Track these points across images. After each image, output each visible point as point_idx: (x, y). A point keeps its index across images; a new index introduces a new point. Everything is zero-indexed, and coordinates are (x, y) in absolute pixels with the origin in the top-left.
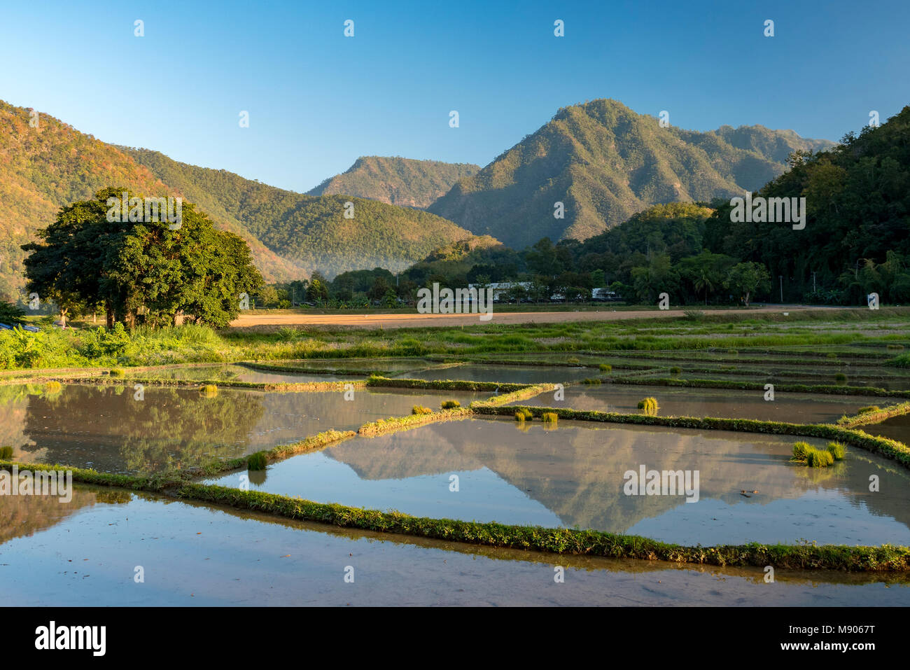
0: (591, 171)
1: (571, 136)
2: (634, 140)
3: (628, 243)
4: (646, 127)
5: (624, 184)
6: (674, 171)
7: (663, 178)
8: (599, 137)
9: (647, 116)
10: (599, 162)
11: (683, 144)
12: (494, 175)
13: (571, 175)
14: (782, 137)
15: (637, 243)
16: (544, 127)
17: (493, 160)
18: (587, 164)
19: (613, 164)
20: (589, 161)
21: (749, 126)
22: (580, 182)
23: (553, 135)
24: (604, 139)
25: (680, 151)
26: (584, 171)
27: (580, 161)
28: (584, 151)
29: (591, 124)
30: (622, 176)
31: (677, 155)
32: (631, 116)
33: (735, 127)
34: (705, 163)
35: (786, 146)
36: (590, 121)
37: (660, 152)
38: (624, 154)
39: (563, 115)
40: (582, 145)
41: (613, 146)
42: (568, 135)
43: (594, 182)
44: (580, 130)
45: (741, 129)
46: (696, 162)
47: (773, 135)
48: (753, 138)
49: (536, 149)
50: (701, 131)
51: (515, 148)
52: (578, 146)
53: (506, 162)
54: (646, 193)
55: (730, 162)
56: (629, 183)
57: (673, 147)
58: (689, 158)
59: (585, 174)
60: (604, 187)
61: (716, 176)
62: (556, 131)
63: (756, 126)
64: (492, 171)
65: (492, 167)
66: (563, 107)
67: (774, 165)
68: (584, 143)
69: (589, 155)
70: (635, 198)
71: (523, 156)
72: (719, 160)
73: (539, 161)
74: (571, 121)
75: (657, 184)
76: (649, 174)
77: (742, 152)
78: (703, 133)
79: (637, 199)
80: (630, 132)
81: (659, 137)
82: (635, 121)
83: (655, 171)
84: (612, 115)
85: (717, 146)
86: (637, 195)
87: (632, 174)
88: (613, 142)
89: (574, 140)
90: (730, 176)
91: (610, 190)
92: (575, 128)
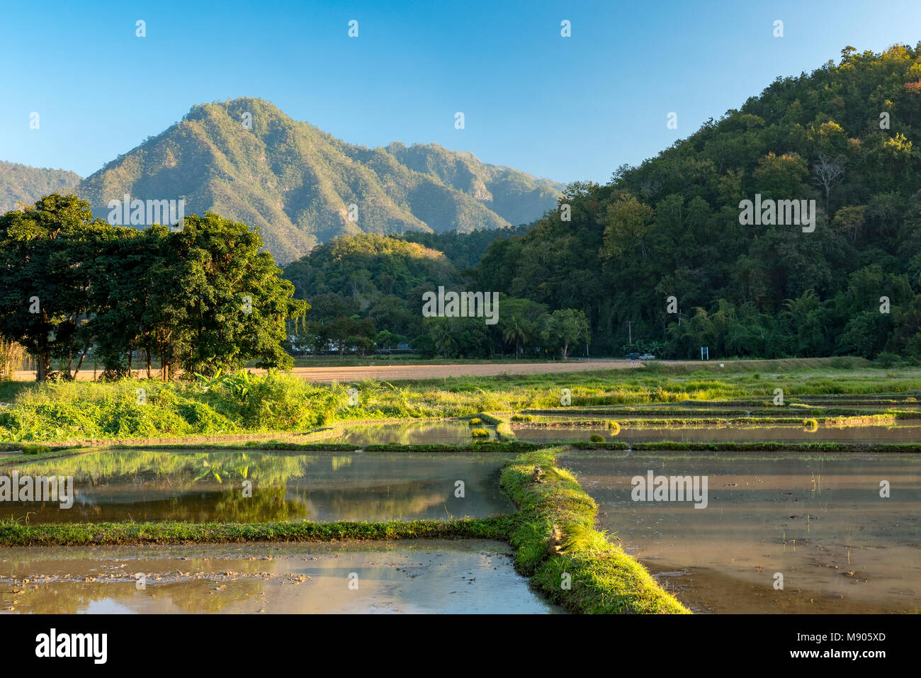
0: (237, 188)
1: (210, 143)
2: (290, 153)
3: (326, 283)
4: (305, 137)
5: (277, 206)
6: (339, 194)
7: (326, 202)
8: (246, 145)
9: (304, 123)
10: (245, 177)
11: (349, 162)
12: (106, 187)
13: (210, 192)
14: (462, 161)
15: (339, 283)
16: (172, 129)
17: (101, 167)
18: (231, 179)
19: (263, 181)
20: (232, 175)
21: (425, 144)
22: (223, 203)
23: (185, 139)
24: (252, 148)
25: (346, 169)
26: (227, 188)
27: (222, 175)
28: (227, 163)
29: (235, 128)
30: (275, 197)
31: (343, 174)
32: (286, 122)
33: (408, 145)
34: (376, 187)
35: (467, 171)
36: (234, 125)
37: (321, 170)
38: (277, 170)
39: (198, 114)
40: (224, 155)
41: (263, 158)
42: (205, 140)
43: (241, 203)
44: (221, 135)
45: (416, 148)
46: (366, 185)
47: (452, 158)
48: (430, 159)
49: (162, 156)
50: (370, 146)
51: (134, 152)
52: (219, 155)
53: (121, 171)
54: (305, 220)
55: (405, 188)
56: (283, 206)
57: (338, 164)
58: (357, 180)
59: (229, 191)
60: (253, 210)
61: (389, 203)
62: (189, 135)
63: (432, 145)
64: (102, 182)
65: (102, 177)
66: (199, 104)
67: (455, 193)
68: (226, 152)
69: (234, 168)
70: (292, 226)
71: (146, 165)
72: (392, 184)
73: (167, 171)
74: (208, 122)
75: (318, 209)
76: (308, 196)
77: (419, 176)
78: (372, 149)
79: (294, 227)
80: (285, 142)
81: (320, 151)
82: (290, 128)
83: (316, 194)
84: (263, 119)
85: (389, 167)
86: (294, 222)
87: (287, 195)
88: (263, 153)
89: (214, 148)
90: (405, 204)
91: (262, 214)
92: (213, 131)
